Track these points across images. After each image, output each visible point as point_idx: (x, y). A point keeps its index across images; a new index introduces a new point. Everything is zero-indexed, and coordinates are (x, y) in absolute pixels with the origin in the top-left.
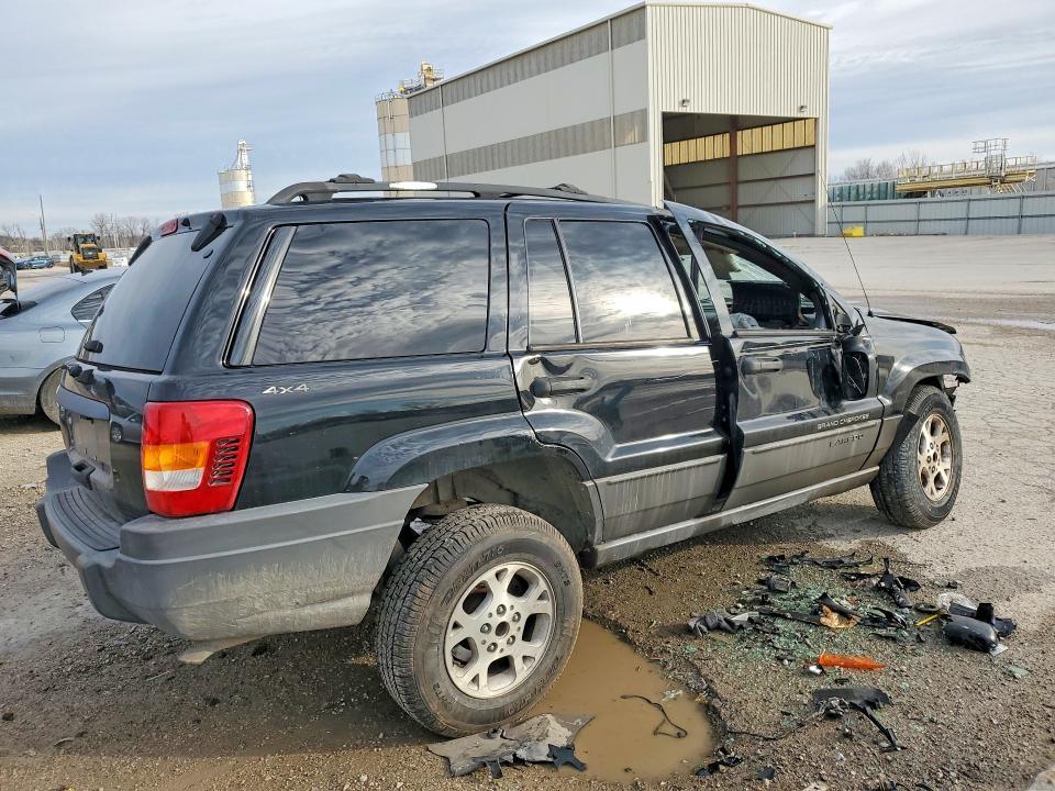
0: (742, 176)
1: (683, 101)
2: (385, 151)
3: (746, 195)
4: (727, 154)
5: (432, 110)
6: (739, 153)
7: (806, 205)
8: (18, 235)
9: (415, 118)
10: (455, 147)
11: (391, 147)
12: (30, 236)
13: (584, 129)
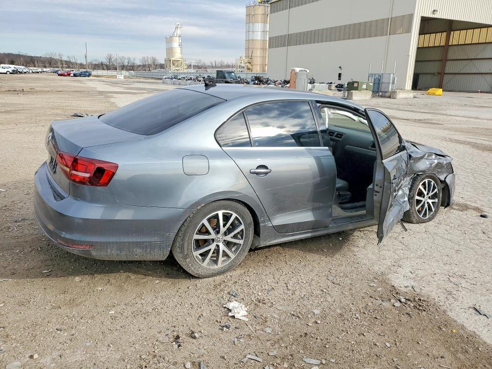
0: (450, 56)
1: (434, 11)
2: (248, 32)
3: (450, 67)
4: (443, 44)
5: (283, 10)
6: (450, 44)
7: (488, 75)
8: (74, 61)
9: (273, 14)
10: (293, 31)
11: (251, 30)
12: (79, 62)
13: (371, 24)
